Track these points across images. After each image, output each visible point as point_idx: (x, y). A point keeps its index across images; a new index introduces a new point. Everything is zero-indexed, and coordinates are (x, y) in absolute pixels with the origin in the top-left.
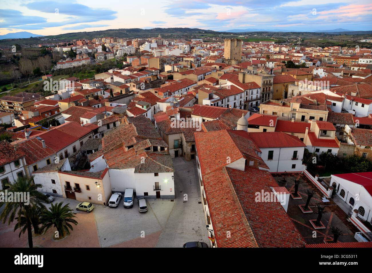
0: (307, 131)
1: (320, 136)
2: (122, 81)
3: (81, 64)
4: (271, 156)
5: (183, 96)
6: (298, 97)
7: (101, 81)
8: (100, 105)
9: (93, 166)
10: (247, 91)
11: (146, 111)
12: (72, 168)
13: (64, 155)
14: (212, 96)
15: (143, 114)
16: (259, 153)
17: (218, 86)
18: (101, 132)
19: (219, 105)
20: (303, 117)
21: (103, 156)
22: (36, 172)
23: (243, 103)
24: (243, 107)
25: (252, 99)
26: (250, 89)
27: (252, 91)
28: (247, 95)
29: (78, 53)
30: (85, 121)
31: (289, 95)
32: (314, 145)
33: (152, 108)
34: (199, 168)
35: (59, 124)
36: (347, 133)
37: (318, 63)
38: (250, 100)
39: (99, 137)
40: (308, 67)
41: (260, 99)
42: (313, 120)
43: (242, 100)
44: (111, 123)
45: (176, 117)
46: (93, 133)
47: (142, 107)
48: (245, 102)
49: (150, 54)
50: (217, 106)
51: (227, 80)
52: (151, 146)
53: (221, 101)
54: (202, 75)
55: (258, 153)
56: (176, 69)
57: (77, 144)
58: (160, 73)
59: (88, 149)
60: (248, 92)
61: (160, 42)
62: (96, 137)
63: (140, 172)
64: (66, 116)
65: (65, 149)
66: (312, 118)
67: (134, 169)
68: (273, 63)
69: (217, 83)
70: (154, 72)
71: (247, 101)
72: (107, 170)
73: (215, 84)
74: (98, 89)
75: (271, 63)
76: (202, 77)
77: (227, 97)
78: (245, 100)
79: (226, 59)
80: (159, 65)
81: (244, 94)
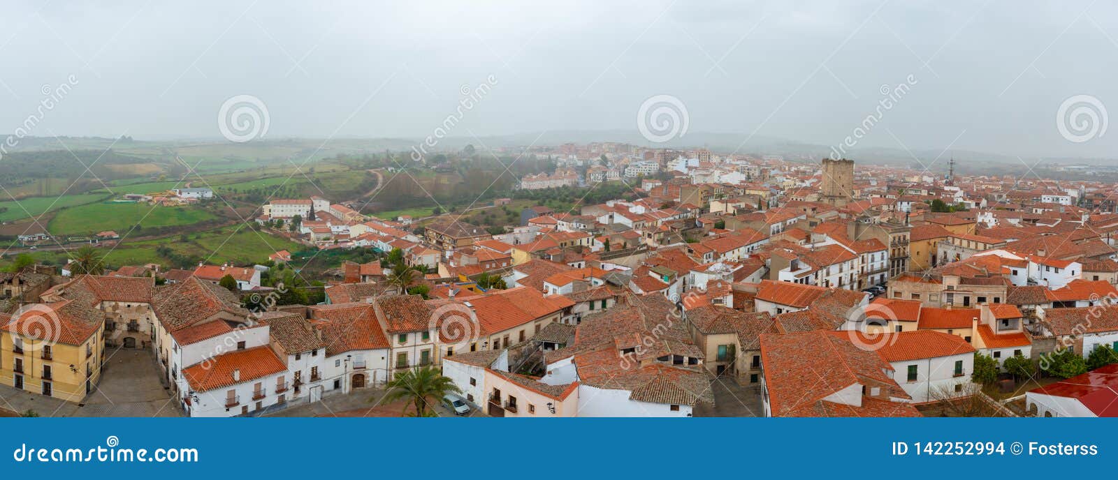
0: (975, 324)
1: (999, 330)
2: (628, 222)
3: (560, 183)
4: (912, 375)
5: (742, 262)
6: (955, 264)
7: (591, 219)
8: (583, 264)
9: (550, 373)
10: (863, 256)
11: (669, 286)
12: (510, 367)
13: (501, 342)
14: (797, 264)
15: (661, 291)
16: (890, 373)
17: (808, 246)
18: (576, 314)
19: (810, 281)
20: (967, 300)
21: (572, 358)
22: (450, 357)
23: (855, 277)
24: (856, 286)
25: (872, 269)
26: (869, 252)
27: (873, 255)
28: (863, 262)
29: (559, 164)
30: (551, 289)
31: (938, 261)
32: (989, 347)
33: (680, 280)
34: (767, 402)
35: (504, 288)
36: (1040, 320)
37: (984, 203)
38: (869, 271)
39: (571, 322)
40: (968, 210)
41: (887, 270)
42: (983, 304)
43: (855, 272)
44: (598, 300)
45: (725, 301)
46: (562, 314)
47: (661, 278)
48: (859, 277)
49: (684, 177)
50: (807, 283)
51: (825, 235)
52: (670, 355)
53: (815, 273)
54: (780, 224)
55: (887, 371)
56: (731, 210)
57: (529, 329)
58: (700, 214)
59: (550, 340)
60: (865, 257)
62: (567, 321)
63: (641, 399)
64: (519, 275)
65: (505, 333)
66: (981, 300)
67: (629, 393)
68: (908, 204)
69: (808, 239)
70: (689, 212)
71: (863, 274)
72: (575, 385)
73: (803, 241)
74: (584, 233)
75: (905, 204)
76: (780, 228)
77: (825, 267)
78: (860, 271)
79: (825, 194)
80: (700, 199)
81: (857, 263)
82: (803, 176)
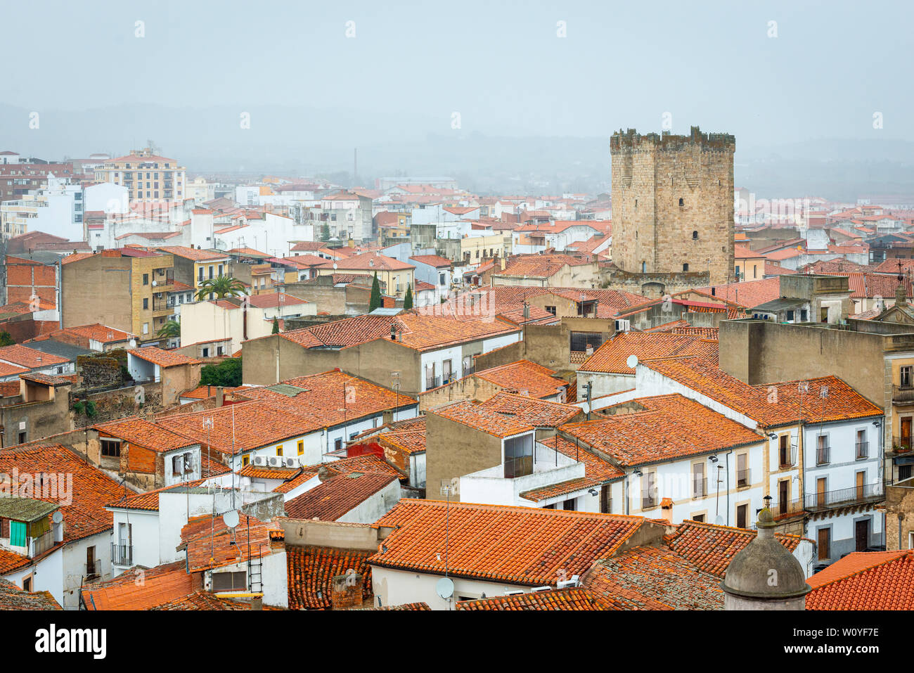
5: (315, 475)
10: (784, 439)
14: (529, 461)
15: (5, 579)
23: (757, 521)
25: (822, 495)
26: (806, 425)
27: (823, 439)
28: (784, 463)
38: (811, 502)
41: (880, 502)
43: (754, 499)
45: (256, 579)
48: (772, 521)
53: (598, 489)
56: (262, 329)
60: (793, 441)
61: (152, 181)
71: (787, 512)
76: (457, 369)
77: (637, 468)
78: (775, 502)
79: (627, 269)
80: (137, 303)
81: (762, 460)
82: (537, 228)
